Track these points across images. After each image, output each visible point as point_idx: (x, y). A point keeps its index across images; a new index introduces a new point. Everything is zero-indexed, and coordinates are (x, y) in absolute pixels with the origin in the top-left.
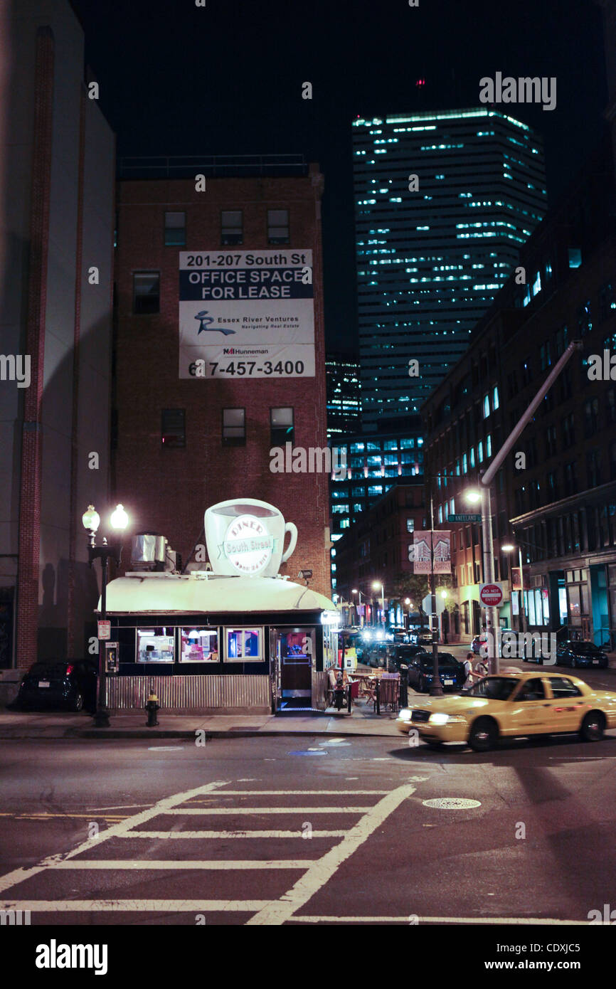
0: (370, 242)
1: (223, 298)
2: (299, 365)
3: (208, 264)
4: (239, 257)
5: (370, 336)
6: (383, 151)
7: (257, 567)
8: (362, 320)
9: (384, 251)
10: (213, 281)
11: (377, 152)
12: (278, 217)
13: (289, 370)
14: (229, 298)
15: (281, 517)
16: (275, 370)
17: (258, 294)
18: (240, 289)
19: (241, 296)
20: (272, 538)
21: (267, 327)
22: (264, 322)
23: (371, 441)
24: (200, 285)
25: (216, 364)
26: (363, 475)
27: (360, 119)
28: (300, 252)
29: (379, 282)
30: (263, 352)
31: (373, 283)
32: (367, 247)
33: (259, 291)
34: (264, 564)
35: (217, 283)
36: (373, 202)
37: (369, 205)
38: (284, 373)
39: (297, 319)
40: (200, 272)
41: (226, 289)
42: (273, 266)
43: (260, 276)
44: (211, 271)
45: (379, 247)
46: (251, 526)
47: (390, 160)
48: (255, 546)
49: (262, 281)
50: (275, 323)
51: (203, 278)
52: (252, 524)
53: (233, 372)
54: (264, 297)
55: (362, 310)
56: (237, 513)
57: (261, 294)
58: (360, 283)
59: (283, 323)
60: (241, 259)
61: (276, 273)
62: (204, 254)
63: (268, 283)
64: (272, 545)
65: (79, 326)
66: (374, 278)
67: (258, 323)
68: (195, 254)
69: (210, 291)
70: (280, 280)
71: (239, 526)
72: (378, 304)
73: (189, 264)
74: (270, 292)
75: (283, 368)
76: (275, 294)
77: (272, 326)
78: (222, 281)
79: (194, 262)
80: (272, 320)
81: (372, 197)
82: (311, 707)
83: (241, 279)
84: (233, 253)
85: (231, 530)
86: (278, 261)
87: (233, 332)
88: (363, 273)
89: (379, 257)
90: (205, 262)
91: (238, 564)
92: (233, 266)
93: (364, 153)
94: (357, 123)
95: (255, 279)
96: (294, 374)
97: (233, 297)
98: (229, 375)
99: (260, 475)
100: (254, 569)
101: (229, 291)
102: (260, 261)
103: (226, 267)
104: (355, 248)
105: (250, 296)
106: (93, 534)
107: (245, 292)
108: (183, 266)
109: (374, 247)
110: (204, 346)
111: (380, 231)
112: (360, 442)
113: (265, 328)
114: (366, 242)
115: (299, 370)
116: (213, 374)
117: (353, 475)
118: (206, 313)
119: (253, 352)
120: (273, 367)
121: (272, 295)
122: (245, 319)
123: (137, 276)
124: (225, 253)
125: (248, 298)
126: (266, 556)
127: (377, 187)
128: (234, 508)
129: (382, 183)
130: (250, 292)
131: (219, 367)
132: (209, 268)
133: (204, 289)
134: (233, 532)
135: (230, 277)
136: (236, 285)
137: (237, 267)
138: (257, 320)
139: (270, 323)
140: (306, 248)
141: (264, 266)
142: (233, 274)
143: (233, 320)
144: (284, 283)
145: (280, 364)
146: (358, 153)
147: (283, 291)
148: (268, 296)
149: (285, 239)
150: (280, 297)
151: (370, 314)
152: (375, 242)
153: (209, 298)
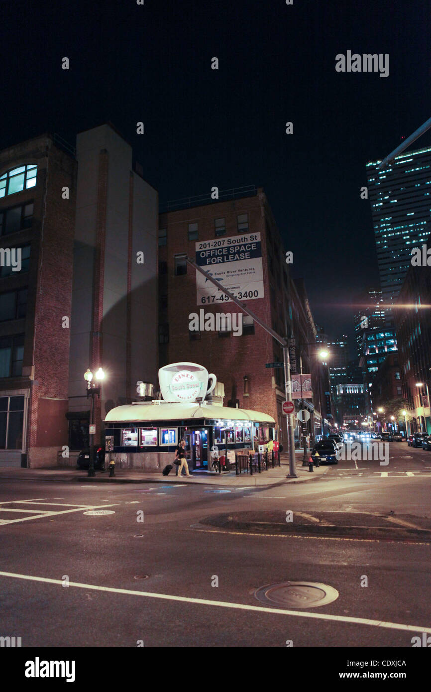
0: (382, 226)
1: (217, 263)
2: (256, 292)
3: (209, 247)
4: (224, 241)
5: (386, 275)
6: (384, 177)
8: (381, 267)
9: (390, 229)
10: (212, 255)
11: (381, 178)
12: (243, 218)
13: (251, 296)
14: (220, 262)
16: (244, 296)
17: (234, 259)
18: (225, 257)
19: (225, 261)
20: (200, 382)
21: (239, 275)
22: (237, 273)
23: (387, 332)
24: (206, 258)
25: (214, 296)
26: (385, 350)
27: (370, 162)
28: (254, 234)
29: (389, 246)
30: (237, 288)
31: (385, 247)
32: (380, 228)
33: (234, 257)
34: (195, 396)
35: (214, 256)
36: (381, 204)
37: (379, 206)
38: (248, 297)
39: (254, 269)
40: (205, 251)
41: (218, 258)
42: (241, 243)
43: (234, 249)
44: (210, 250)
45: (387, 227)
46: (187, 376)
47: (388, 181)
48: (189, 386)
49: (236, 251)
50: (243, 272)
51: (207, 254)
52: (187, 375)
53: (223, 299)
54: (237, 260)
55: (380, 262)
56: (178, 370)
57: (236, 258)
58: (378, 248)
59: (247, 272)
60: (224, 242)
61: (242, 246)
62: (207, 242)
63: (239, 253)
64: (200, 385)
65: (131, 284)
66: (385, 244)
67: (235, 273)
68: (203, 243)
69: (211, 260)
70: (245, 250)
71: (179, 376)
72: (389, 257)
73: (200, 248)
74: (240, 257)
75: (248, 295)
76: (242, 257)
77: (241, 274)
78: (216, 254)
79: (203, 247)
80: (241, 271)
81: (380, 202)
82: (207, 470)
83: (225, 252)
84: (221, 240)
85: (174, 379)
86: (243, 240)
87: (222, 279)
88: (379, 242)
89: (387, 233)
90: (208, 246)
91: (179, 396)
92: (222, 246)
93: (374, 179)
94: (369, 165)
95: (232, 251)
96: (253, 297)
97: (221, 261)
98: (221, 301)
99: (238, 351)
100: (188, 398)
101: (220, 259)
102: (234, 242)
103: (218, 247)
104: (373, 230)
105: (230, 260)
106: (89, 383)
107: (228, 259)
108: (197, 250)
109: (384, 228)
110: (208, 288)
111: (387, 219)
112: (381, 333)
113: (238, 276)
114: (379, 226)
115: (256, 295)
116: (213, 301)
117: (378, 351)
118: (209, 271)
119: (232, 288)
120: (243, 295)
121: (241, 258)
122: (228, 272)
123: (177, 257)
124: (217, 240)
125: (229, 261)
126: (196, 392)
127: (383, 196)
128: (176, 368)
129: (386, 194)
130: (230, 258)
131: (216, 298)
132: (210, 248)
133: (208, 259)
134: (176, 380)
135: (220, 252)
136: (223, 256)
137: (224, 246)
138: (234, 272)
139: (240, 273)
140: (257, 232)
141: (237, 244)
142: (221, 250)
143: (222, 273)
144: (247, 251)
145: (246, 293)
146: (371, 180)
147: (246, 255)
148: (239, 259)
149: (246, 229)
150: (245, 259)
151: (385, 264)
152: (384, 225)
153: (210, 263)
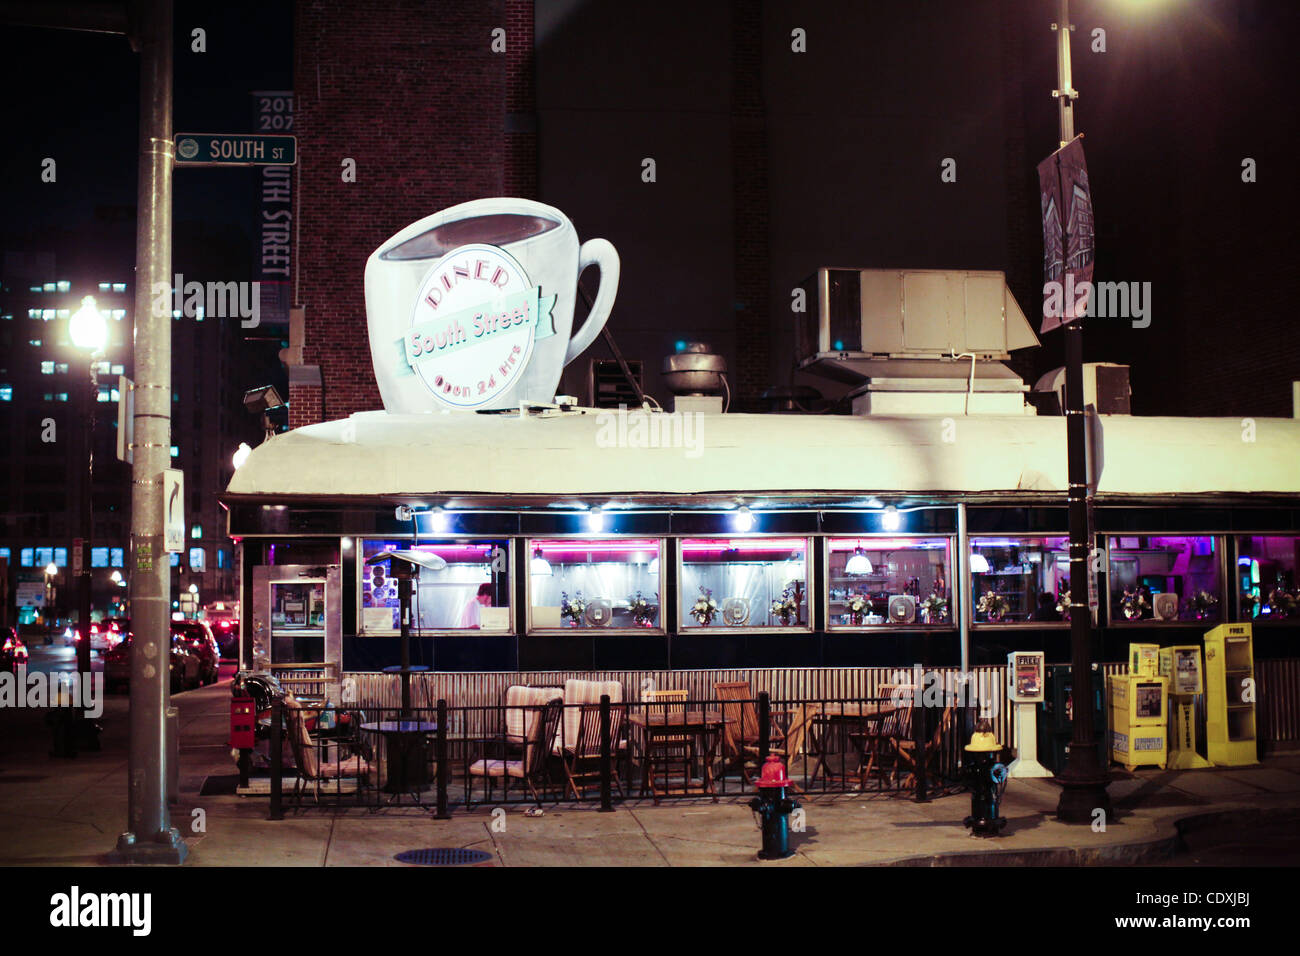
7: (492, 383)
15: (567, 227)
20: (533, 298)
34: (511, 373)
46: (478, 274)
48: (485, 326)
52: (480, 267)
64: (535, 311)
71: (446, 279)
85: (424, 295)
91: (440, 382)
100: (482, 390)
126: (517, 350)
134: (431, 300)
